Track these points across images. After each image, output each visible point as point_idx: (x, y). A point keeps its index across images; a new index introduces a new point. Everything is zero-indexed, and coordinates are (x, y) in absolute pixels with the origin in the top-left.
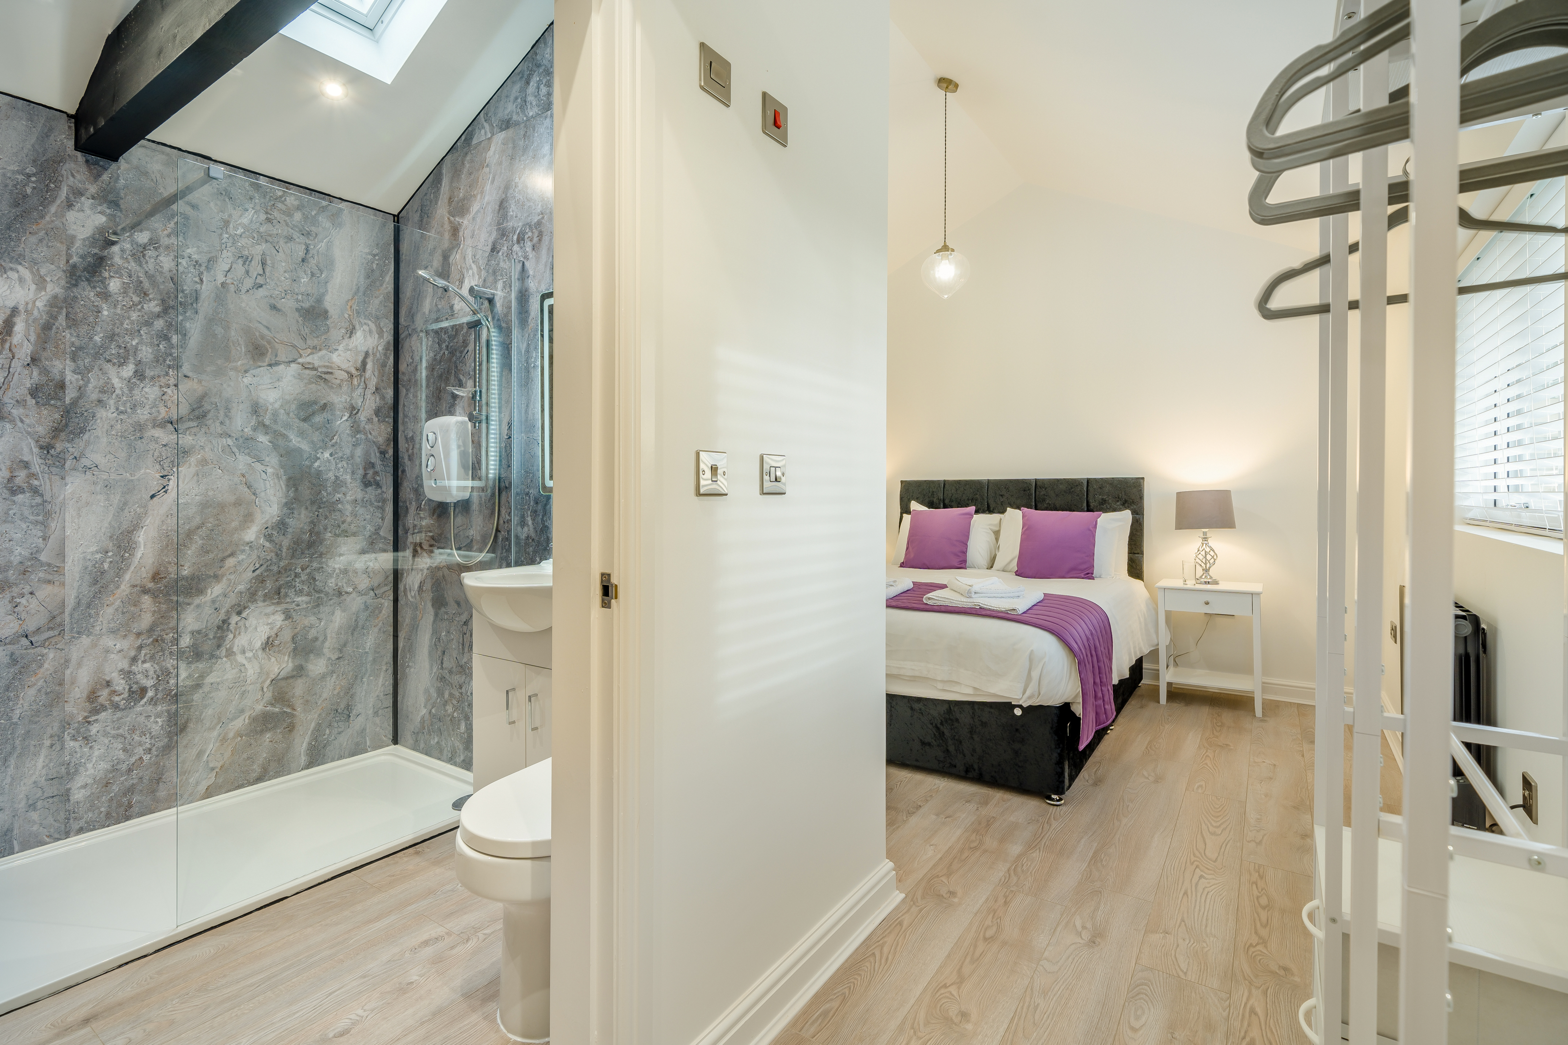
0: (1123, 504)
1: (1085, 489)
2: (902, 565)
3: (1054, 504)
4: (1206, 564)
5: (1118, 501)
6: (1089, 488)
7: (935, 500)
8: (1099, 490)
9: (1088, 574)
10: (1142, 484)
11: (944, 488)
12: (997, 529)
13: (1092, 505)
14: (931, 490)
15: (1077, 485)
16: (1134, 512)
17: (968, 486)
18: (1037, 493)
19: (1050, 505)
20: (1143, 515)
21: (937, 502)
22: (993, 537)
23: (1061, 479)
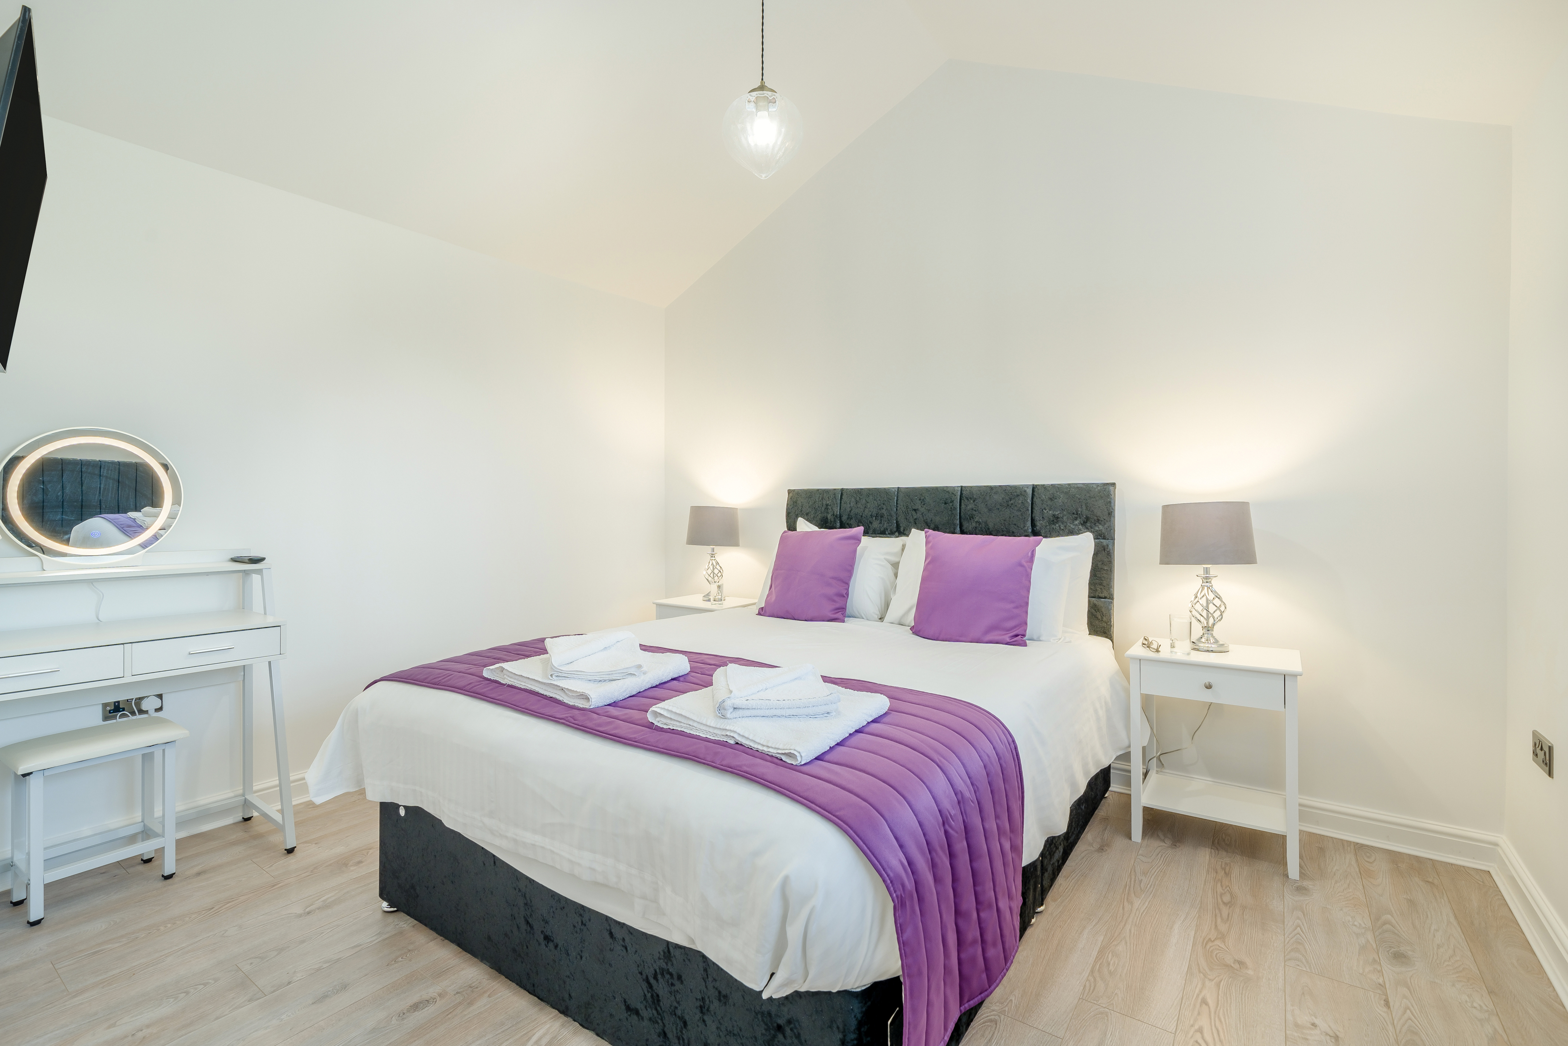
0: (1084, 524)
1: (1029, 501)
2: (762, 612)
3: (986, 523)
4: (1207, 619)
5: (1076, 519)
6: (1035, 499)
7: (829, 516)
8: (1049, 502)
9: (1017, 636)
10: (1112, 493)
11: (841, 500)
12: (894, 559)
13: (1039, 524)
14: (824, 503)
15: (1018, 495)
16: (1098, 536)
17: (871, 497)
18: (963, 506)
19: (980, 523)
20: (1113, 539)
21: (832, 520)
22: (890, 570)
23: (995, 487)
